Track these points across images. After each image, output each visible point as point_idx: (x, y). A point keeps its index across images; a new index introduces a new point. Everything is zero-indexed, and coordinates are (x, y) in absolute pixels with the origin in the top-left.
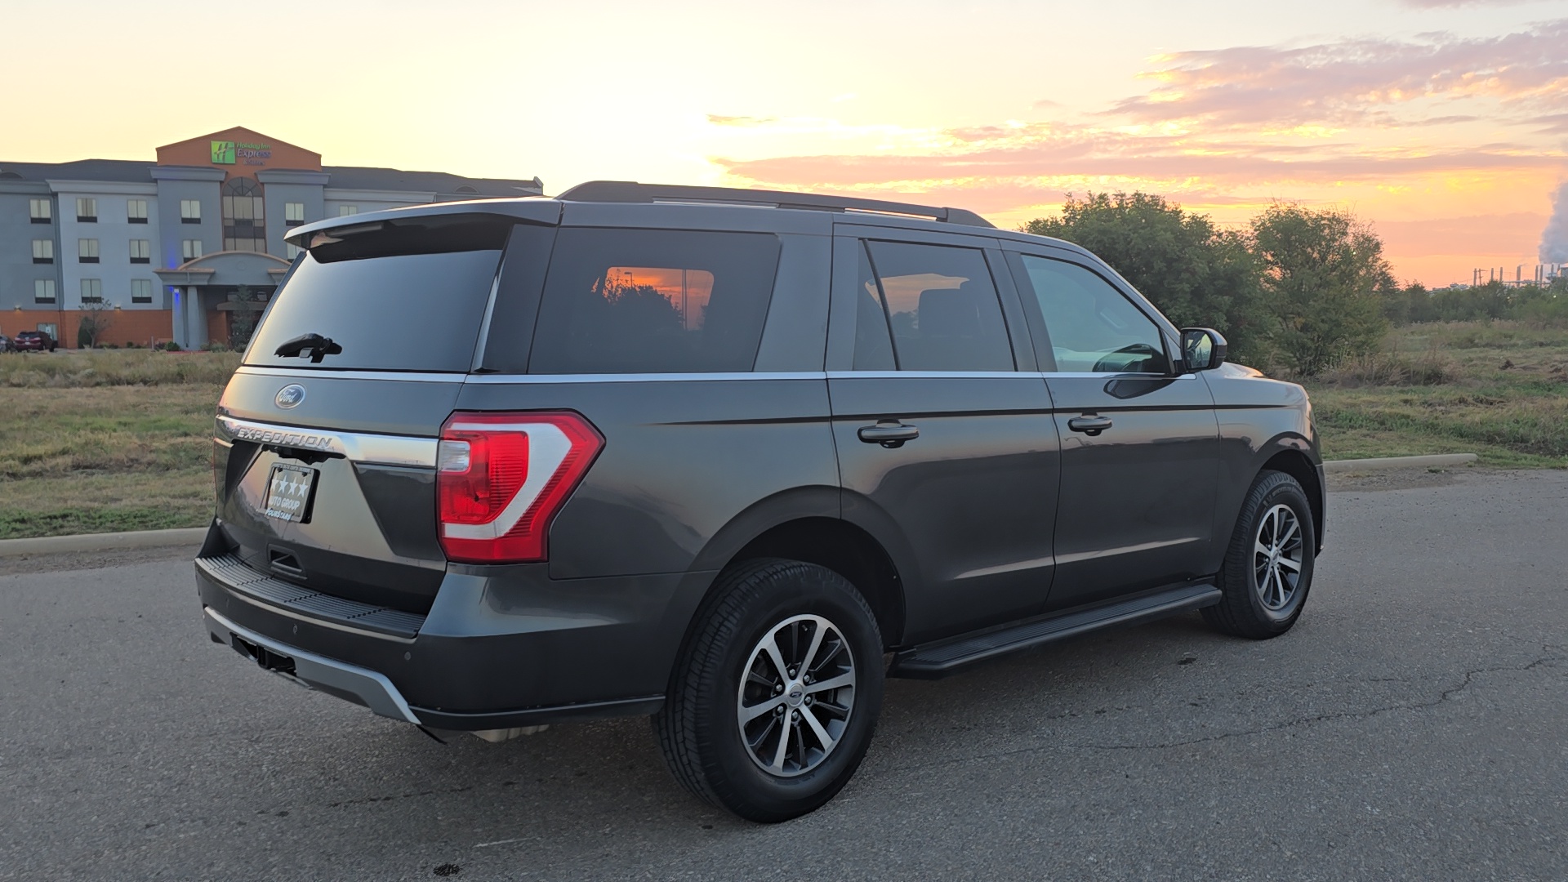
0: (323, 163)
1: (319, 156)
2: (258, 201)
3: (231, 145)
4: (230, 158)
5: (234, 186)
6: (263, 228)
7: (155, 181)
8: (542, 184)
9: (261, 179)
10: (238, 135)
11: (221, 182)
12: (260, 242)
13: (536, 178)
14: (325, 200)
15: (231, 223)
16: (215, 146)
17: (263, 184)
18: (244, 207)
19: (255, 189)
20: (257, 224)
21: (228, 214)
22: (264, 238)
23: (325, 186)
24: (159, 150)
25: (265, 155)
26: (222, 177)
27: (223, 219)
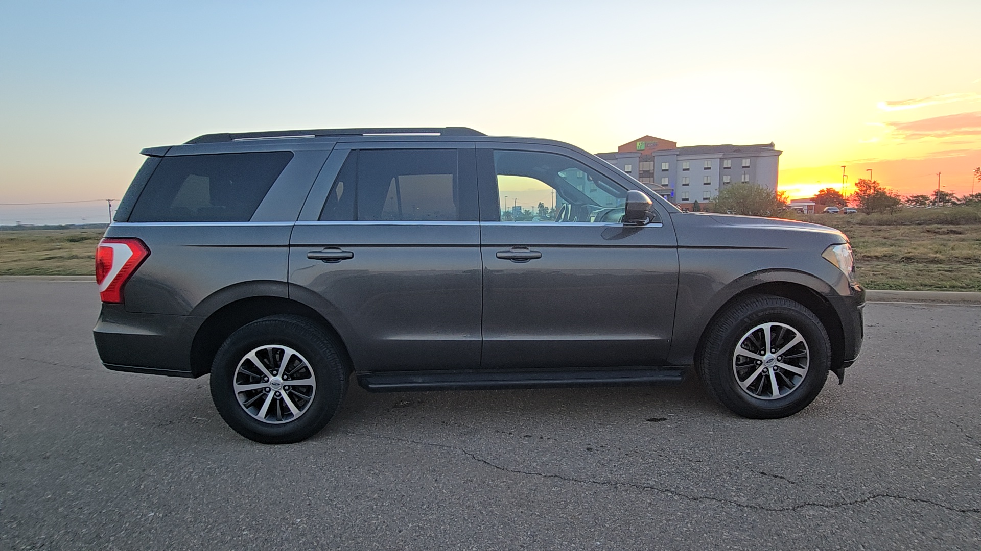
0: (677, 146)
1: (676, 143)
2: (652, 163)
3: (644, 143)
4: (643, 148)
5: (644, 158)
6: (653, 173)
7: (617, 159)
8: (774, 145)
9: (653, 154)
10: (647, 139)
11: (639, 157)
12: (652, 178)
13: (772, 142)
14: (677, 160)
15: (642, 172)
16: (638, 144)
17: (654, 156)
18: (647, 166)
19: (651, 159)
20: (651, 172)
21: (641, 169)
22: (653, 177)
23: (677, 155)
24: (619, 147)
25: (655, 145)
26: (640, 155)
27: (639, 171)
